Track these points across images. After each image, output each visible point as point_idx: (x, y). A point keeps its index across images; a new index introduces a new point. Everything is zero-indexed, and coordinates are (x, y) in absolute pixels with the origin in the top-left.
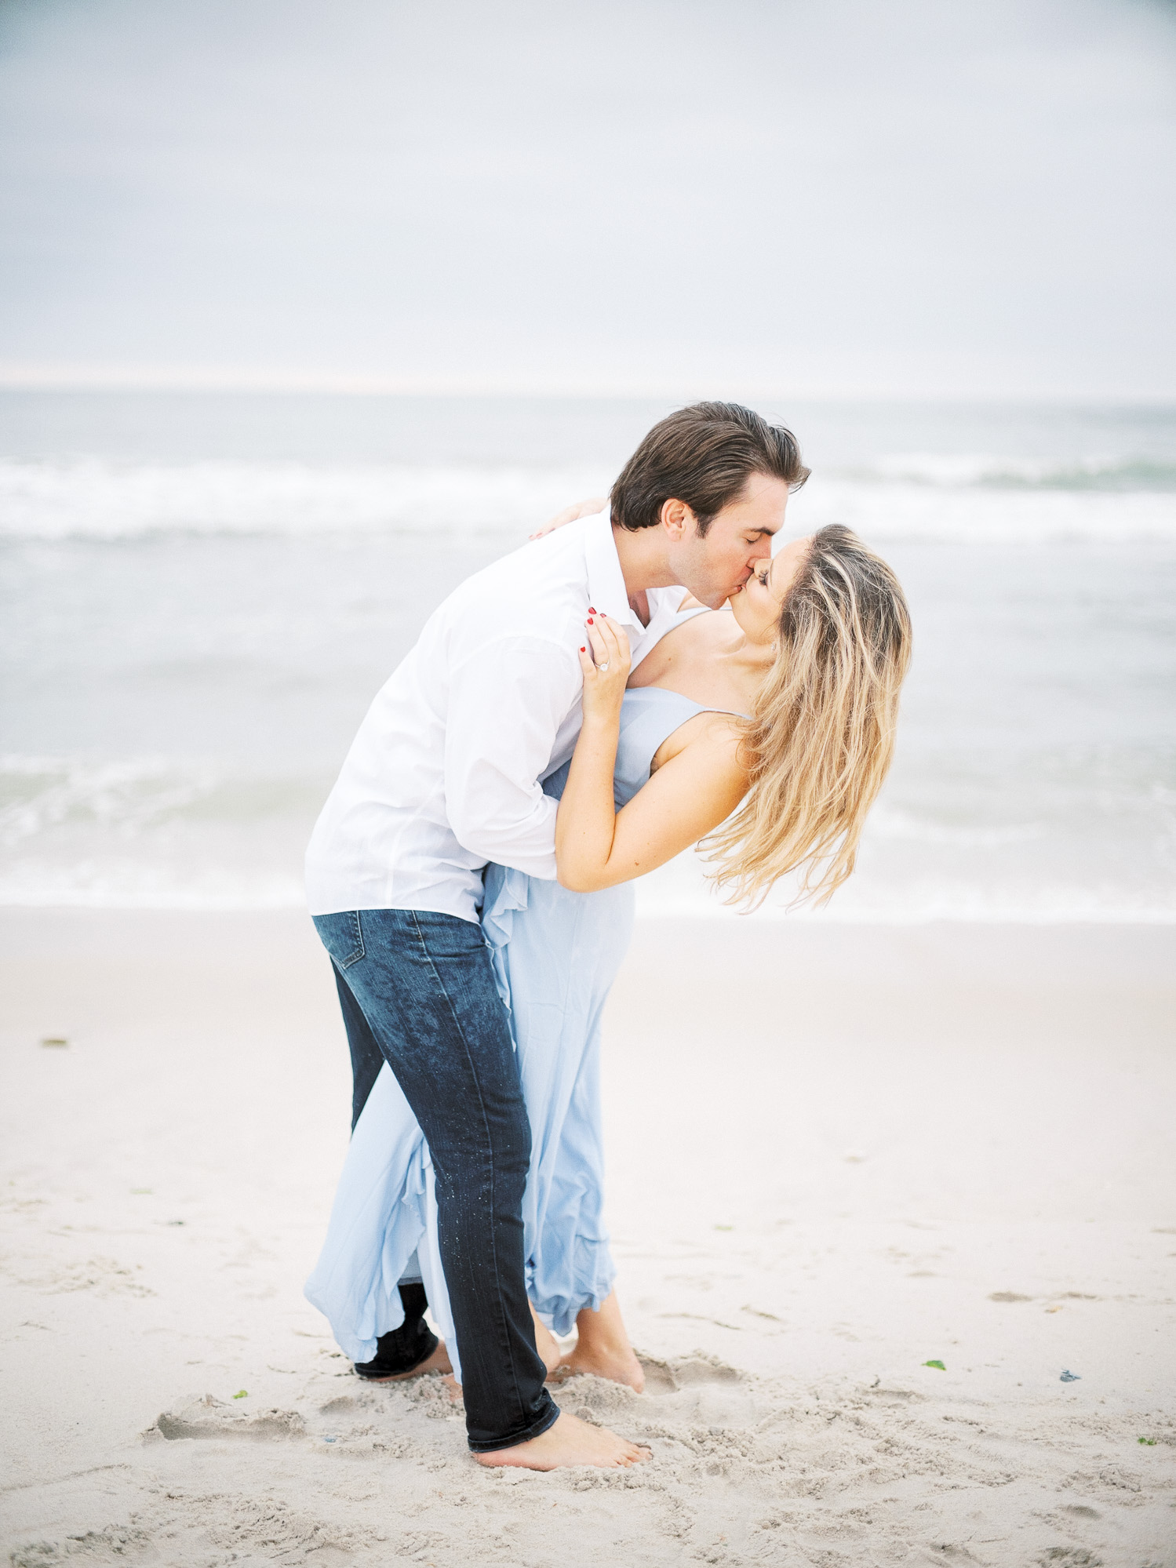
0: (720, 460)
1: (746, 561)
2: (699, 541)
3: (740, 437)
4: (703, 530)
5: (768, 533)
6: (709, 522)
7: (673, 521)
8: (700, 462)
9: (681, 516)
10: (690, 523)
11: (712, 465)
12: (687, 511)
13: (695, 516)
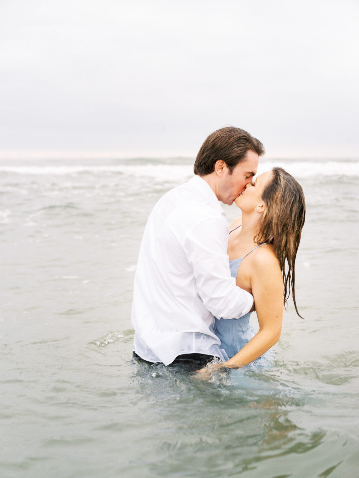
0: (237, 145)
1: (245, 185)
2: (229, 176)
3: (244, 137)
4: (231, 172)
5: (253, 174)
6: (233, 169)
7: (219, 169)
8: (230, 146)
9: (222, 167)
10: (226, 169)
11: (235, 146)
12: (225, 165)
13: (228, 167)
